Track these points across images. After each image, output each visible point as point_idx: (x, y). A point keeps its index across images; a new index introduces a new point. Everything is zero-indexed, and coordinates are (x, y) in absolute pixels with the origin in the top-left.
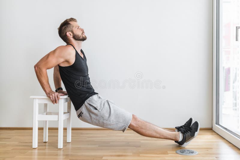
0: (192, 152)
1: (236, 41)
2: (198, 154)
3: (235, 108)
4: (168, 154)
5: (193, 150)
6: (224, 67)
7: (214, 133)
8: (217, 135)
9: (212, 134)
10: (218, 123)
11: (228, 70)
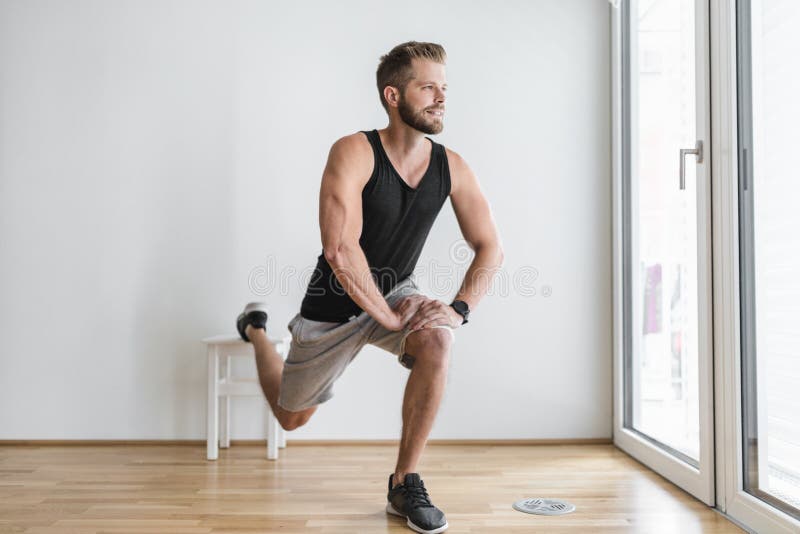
0: (561, 507)
1: (681, 188)
2: (574, 512)
3: (677, 380)
4: (491, 511)
5: (561, 501)
6: (643, 264)
7: (617, 453)
8: (629, 459)
9: (613, 457)
10: (629, 425)
11: (656, 273)
